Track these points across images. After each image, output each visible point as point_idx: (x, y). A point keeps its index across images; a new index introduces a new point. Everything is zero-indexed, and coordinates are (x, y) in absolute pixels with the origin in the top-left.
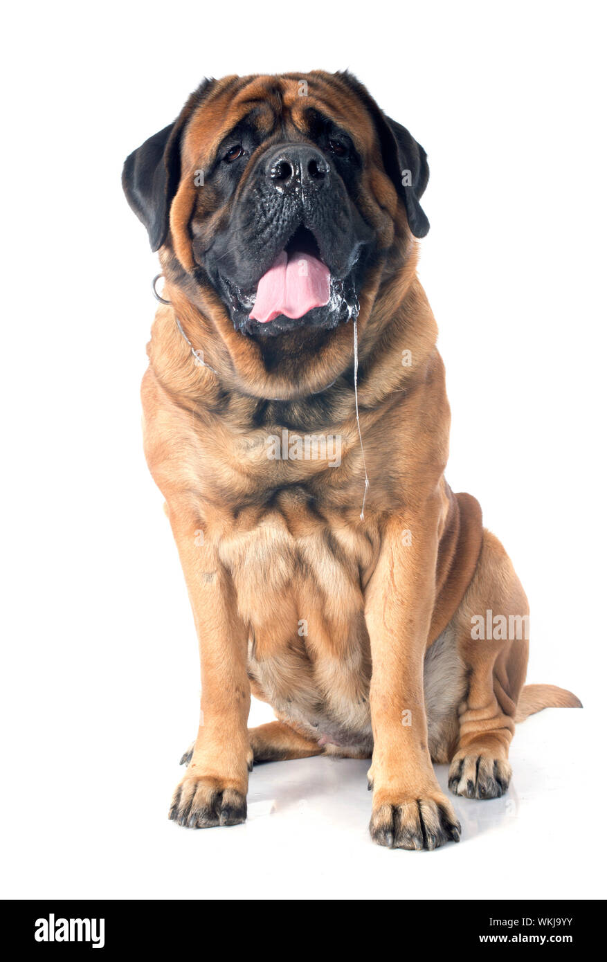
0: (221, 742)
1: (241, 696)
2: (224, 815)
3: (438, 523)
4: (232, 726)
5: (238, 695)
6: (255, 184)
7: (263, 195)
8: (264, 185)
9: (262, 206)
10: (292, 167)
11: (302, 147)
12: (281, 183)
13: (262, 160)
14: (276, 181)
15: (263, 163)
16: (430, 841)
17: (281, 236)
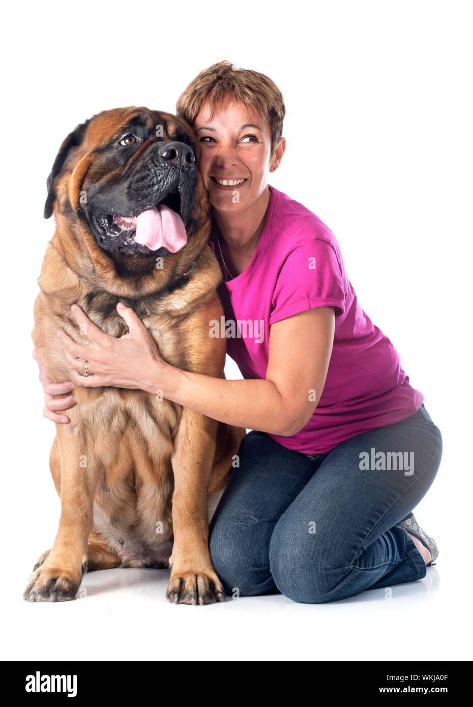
2: (54, 594)
4: (75, 535)
5: (81, 514)
6: (151, 158)
7: (156, 166)
8: (157, 160)
9: (155, 171)
10: (177, 153)
11: (183, 144)
12: (169, 162)
13: (155, 146)
14: (165, 159)
15: (157, 148)
16: (201, 599)
17: (164, 191)
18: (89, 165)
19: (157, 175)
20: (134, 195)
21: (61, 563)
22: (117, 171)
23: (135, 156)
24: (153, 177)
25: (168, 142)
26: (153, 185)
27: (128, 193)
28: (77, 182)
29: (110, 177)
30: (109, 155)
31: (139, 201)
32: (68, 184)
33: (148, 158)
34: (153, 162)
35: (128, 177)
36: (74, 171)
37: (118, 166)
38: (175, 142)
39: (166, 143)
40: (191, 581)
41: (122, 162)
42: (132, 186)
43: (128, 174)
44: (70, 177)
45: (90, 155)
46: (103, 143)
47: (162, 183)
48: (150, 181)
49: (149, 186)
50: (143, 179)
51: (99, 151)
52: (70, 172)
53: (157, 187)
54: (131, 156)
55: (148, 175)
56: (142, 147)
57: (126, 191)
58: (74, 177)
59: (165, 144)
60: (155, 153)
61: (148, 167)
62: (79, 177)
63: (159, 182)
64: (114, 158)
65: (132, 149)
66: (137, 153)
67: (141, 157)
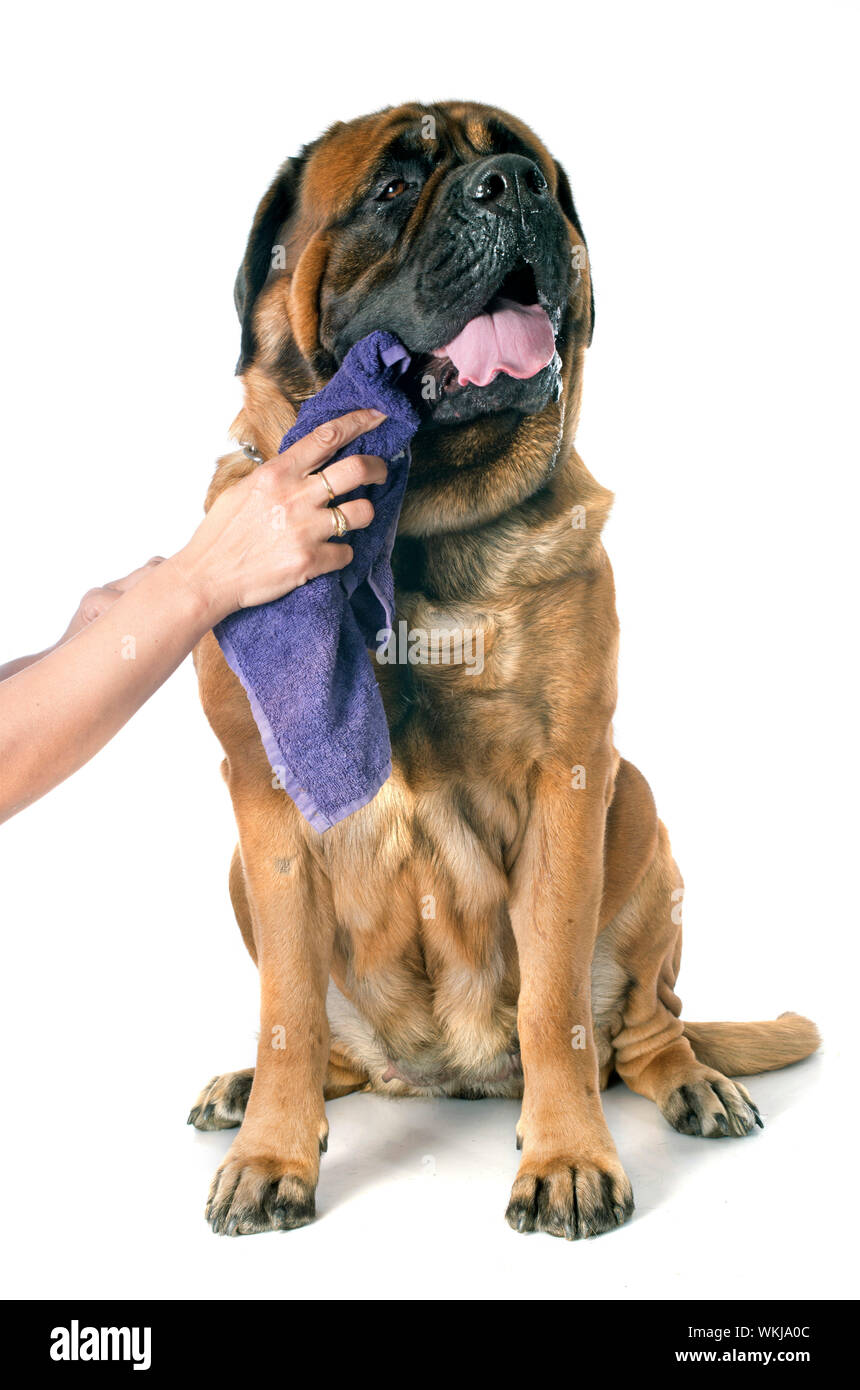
0: (283, 1107)
1: (316, 1041)
2: (278, 1215)
3: (606, 783)
4: (301, 1083)
5: (311, 1038)
6: (449, 211)
7: (465, 222)
8: (464, 209)
9: (467, 235)
10: (505, 181)
11: (512, 156)
12: (491, 204)
13: (454, 182)
14: (483, 202)
15: (459, 184)
16: (583, 1226)
17: (495, 274)
18: (325, 258)
19: (471, 241)
20: (431, 301)
21: (278, 1145)
22: (386, 258)
23: (416, 216)
24: (466, 249)
25: (479, 164)
26: (469, 267)
27: (420, 300)
28: (307, 300)
29: (373, 275)
30: (362, 229)
31: (444, 310)
32: (288, 306)
33: (444, 211)
34: (457, 217)
35: (411, 264)
36: (295, 275)
37: (384, 248)
38: (493, 159)
39: (475, 167)
40: (561, 1184)
41: (392, 237)
42: (424, 283)
43: (409, 258)
44: (289, 291)
45: (323, 237)
46: (340, 206)
47: (487, 256)
48: (461, 259)
49: (461, 272)
50: (444, 260)
51: (337, 226)
52: (287, 280)
53: (477, 267)
54: (407, 220)
55: (453, 250)
56: (426, 193)
57: (413, 295)
58: (299, 290)
59: (472, 170)
60: (455, 196)
61: (449, 232)
62: (310, 288)
63: (479, 257)
64: (372, 233)
65: (406, 204)
66: (420, 208)
67: (429, 215)
